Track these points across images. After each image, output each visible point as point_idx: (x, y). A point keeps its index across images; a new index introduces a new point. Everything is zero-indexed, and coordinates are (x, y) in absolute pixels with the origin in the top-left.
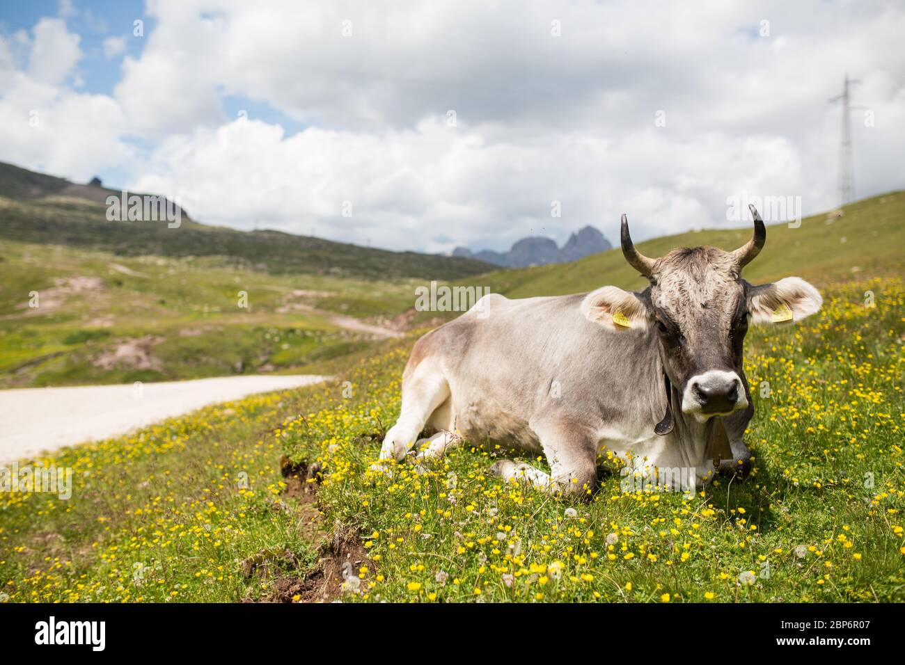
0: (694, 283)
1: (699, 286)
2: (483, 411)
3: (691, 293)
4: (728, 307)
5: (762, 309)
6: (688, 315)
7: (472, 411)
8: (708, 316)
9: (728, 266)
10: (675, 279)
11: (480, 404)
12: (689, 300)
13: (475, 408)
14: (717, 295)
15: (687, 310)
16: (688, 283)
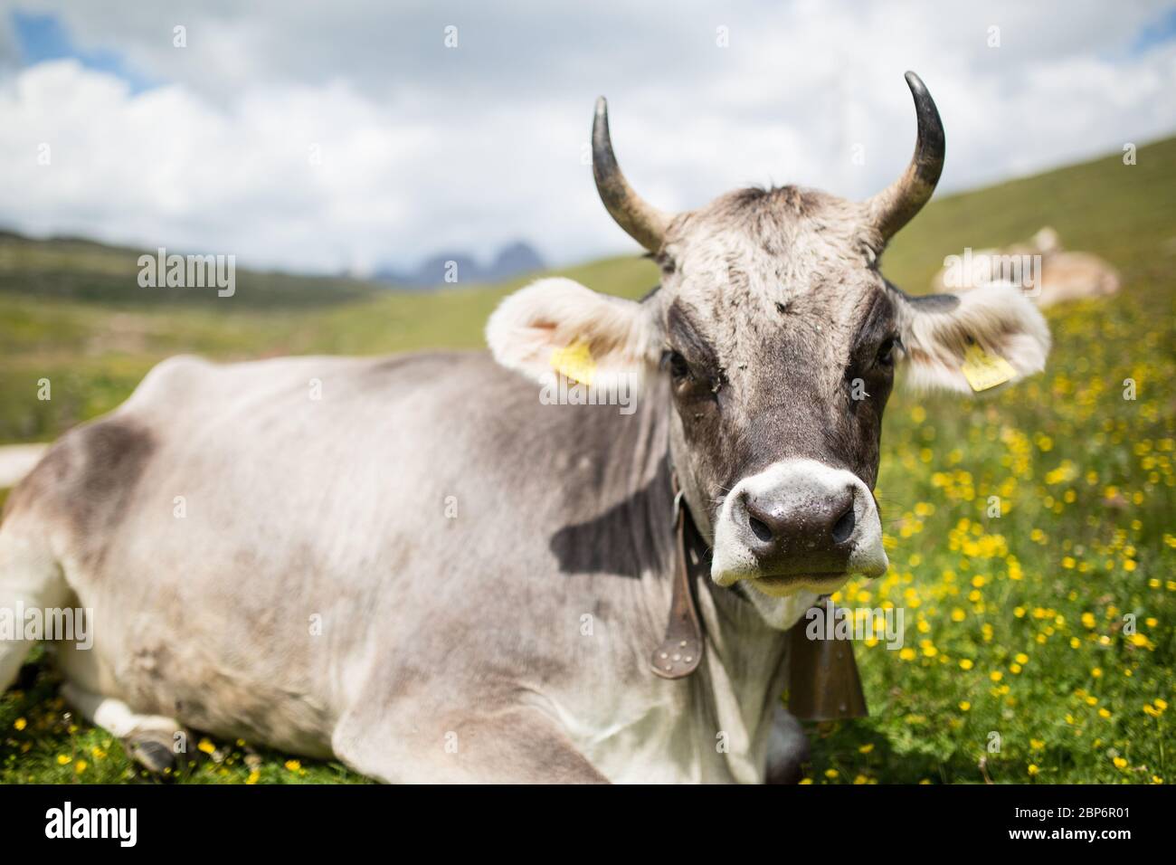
0: (764, 255)
1: (774, 262)
2: (170, 670)
3: (755, 279)
4: (847, 310)
5: (940, 356)
6: (743, 328)
7: (143, 669)
8: (791, 333)
9: (851, 226)
10: (718, 248)
11: (161, 653)
12: (747, 294)
13: (149, 663)
14: (820, 284)
15: (741, 317)
16: (748, 256)
